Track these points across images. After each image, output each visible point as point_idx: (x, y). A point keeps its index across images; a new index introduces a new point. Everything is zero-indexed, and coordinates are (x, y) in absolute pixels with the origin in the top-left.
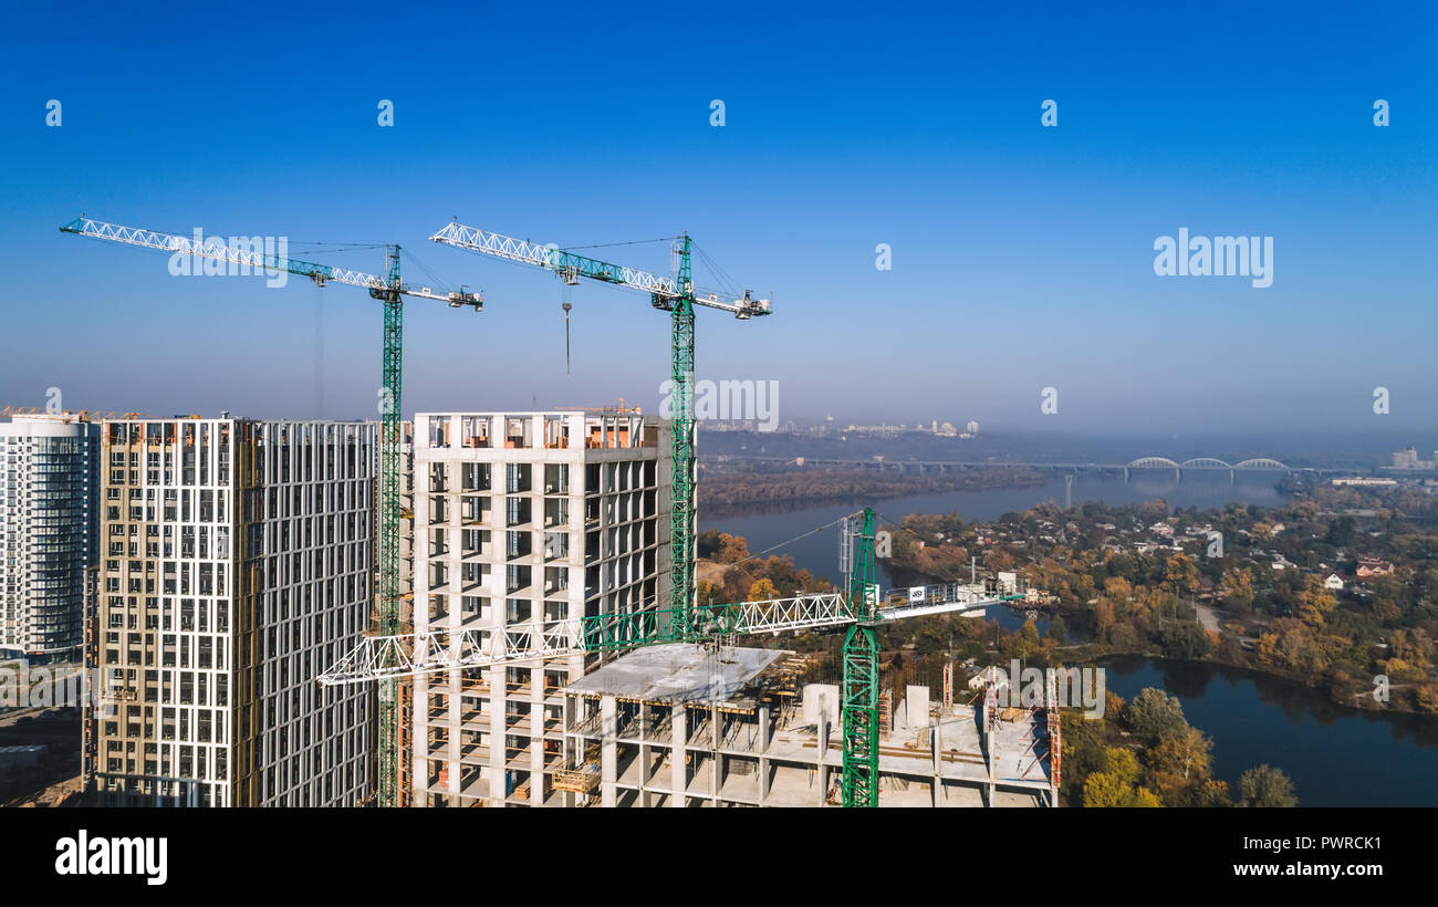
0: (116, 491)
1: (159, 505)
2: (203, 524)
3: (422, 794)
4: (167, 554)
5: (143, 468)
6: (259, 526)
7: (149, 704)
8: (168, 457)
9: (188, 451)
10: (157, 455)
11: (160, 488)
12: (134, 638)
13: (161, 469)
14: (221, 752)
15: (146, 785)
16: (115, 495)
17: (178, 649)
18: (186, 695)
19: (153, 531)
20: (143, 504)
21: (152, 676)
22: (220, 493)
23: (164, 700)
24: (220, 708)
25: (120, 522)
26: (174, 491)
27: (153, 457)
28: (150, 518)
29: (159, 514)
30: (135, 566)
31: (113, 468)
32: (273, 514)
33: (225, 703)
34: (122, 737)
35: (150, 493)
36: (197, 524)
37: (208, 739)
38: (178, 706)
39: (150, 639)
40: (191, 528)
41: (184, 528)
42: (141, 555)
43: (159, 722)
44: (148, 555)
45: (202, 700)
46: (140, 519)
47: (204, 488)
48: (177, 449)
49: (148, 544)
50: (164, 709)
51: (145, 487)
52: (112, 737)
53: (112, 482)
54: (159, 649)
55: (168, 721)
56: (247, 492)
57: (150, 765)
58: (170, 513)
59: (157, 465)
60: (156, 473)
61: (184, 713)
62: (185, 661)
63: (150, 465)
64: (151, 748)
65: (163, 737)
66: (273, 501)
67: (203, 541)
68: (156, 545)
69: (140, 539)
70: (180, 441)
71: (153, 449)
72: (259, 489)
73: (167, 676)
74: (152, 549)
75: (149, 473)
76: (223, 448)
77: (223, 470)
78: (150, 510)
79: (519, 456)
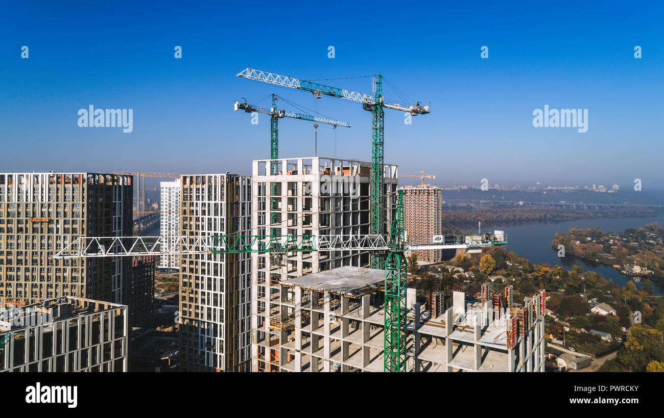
0: (185, 203)
1: (200, 209)
2: (215, 217)
3: (255, 331)
4: (203, 229)
5: (194, 194)
6: (237, 219)
7: (196, 290)
8: (203, 189)
9: (210, 187)
10: (199, 189)
11: (200, 202)
12: (191, 263)
13: (201, 195)
14: (221, 311)
15: (195, 322)
16: (185, 205)
17: (206, 268)
18: (209, 287)
19: (197, 219)
20: (194, 208)
21: (197, 278)
22: (221, 204)
23: (201, 289)
24: (221, 293)
25: (186, 216)
26: (205, 203)
27: (198, 190)
28: (197, 214)
29: (200, 213)
30: (192, 233)
31: (184, 194)
32: (243, 214)
33: (223, 291)
34: (187, 302)
35: (197, 204)
36: (213, 217)
37: (217, 305)
38: (206, 291)
39: (197, 263)
40: (211, 219)
41: (208, 218)
42: (194, 229)
43: (200, 297)
44: (196, 229)
45: (215, 290)
46: (193, 215)
47: (215, 202)
48: (206, 186)
49: (196, 225)
50: (202, 292)
51: (195, 202)
52: (184, 302)
53: (184, 200)
54: (200, 267)
55: (203, 297)
56: (232, 204)
57: (197, 315)
58: (204, 212)
59: (199, 193)
60: (199, 196)
61: (208, 294)
62: (209, 273)
63: (197, 193)
64: (197, 307)
65: (201, 303)
66: (243, 208)
67: (215, 224)
68: (199, 225)
69: (193, 223)
70: (207, 183)
71: (198, 186)
72: (237, 203)
73: (202, 278)
74: (197, 227)
75: (196, 196)
76: (222, 186)
77: (222, 194)
78: (197, 211)
79: (293, 178)
